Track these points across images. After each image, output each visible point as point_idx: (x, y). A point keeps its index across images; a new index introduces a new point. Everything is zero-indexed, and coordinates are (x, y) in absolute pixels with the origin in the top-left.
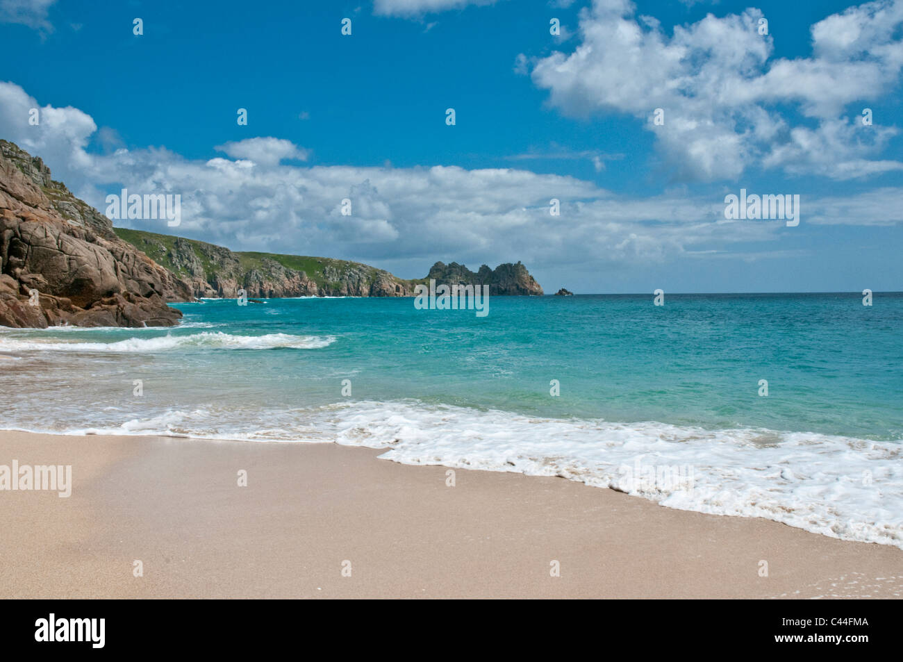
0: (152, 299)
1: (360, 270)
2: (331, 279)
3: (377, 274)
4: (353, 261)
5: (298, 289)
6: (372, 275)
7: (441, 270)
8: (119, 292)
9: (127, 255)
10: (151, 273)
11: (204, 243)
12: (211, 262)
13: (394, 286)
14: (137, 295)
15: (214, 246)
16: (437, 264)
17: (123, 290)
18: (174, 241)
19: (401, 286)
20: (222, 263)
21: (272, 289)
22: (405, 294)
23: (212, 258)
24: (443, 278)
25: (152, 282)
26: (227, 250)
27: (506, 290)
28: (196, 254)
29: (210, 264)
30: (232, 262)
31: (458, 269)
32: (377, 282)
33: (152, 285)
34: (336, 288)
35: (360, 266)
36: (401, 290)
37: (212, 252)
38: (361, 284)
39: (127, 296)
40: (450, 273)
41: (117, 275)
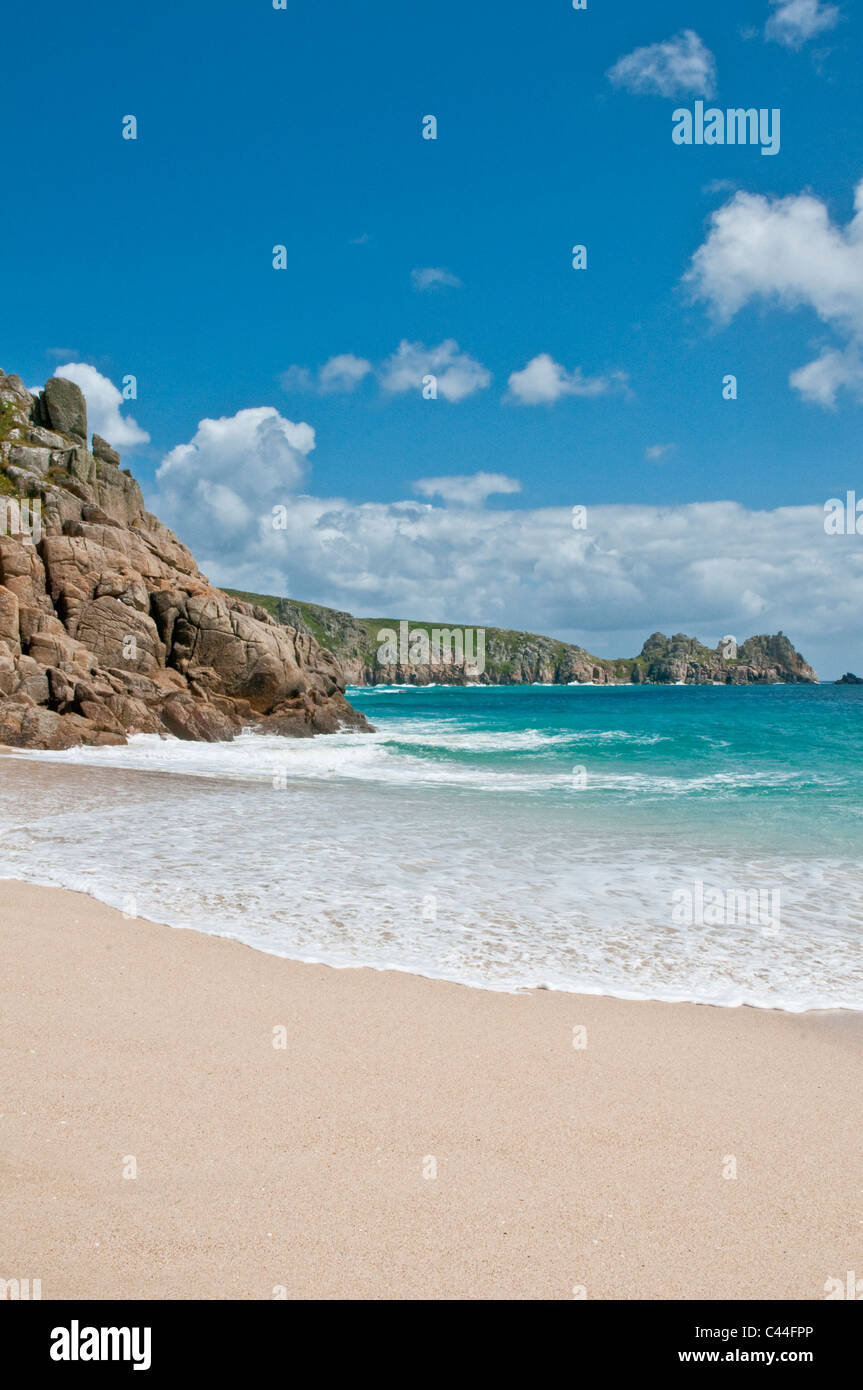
0: (335, 699)
1: (541, 646)
2: (498, 658)
3: (565, 651)
4: (529, 632)
5: (450, 673)
6: (556, 652)
7: (660, 645)
8: (305, 689)
9: (301, 638)
10: (331, 663)
11: (317, 606)
12: (328, 633)
13: (591, 670)
14: (323, 695)
15: (330, 611)
16: (654, 637)
17: (309, 689)
18: (275, 604)
19: (600, 669)
20: (342, 635)
21: (414, 672)
22: (606, 681)
23: (329, 628)
24: (664, 656)
25: (334, 675)
26: (349, 616)
27: (760, 675)
28: (307, 622)
29: (326, 637)
30: (356, 633)
31: (686, 644)
32: (566, 664)
33: (334, 680)
34: (504, 672)
35: (540, 640)
36: (601, 674)
37: (328, 619)
38: (542, 665)
39: (313, 695)
40: (675, 649)
41: (299, 665)
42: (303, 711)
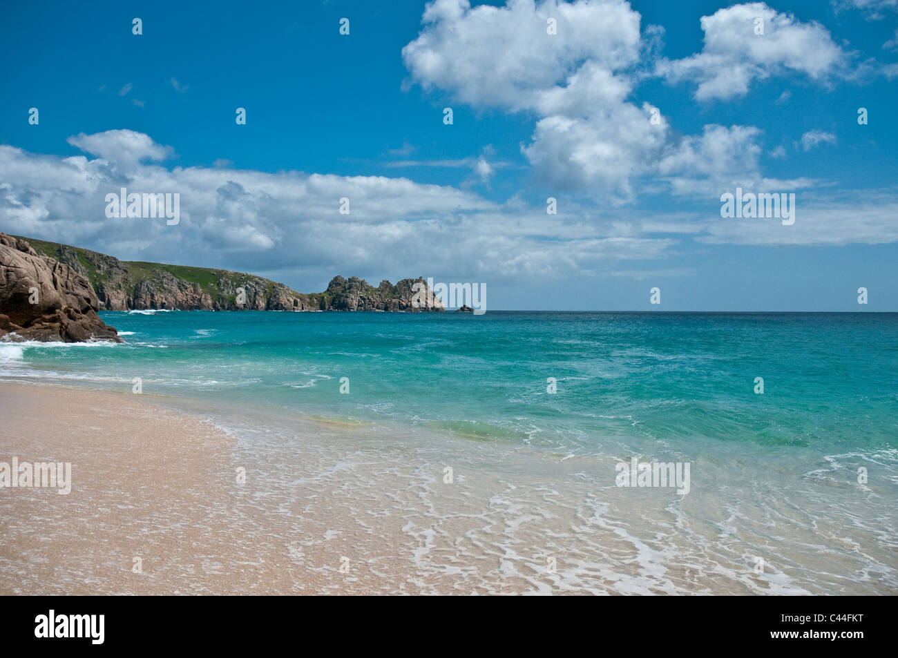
0: (88, 316)
1: (257, 283)
2: (225, 292)
3: (274, 287)
4: (249, 273)
5: (191, 302)
6: (268, 288)
7: (340, 285)
8: (60, 307)
10: (86, 287)
11: (90, 251)
12: (98, 271)
13: (292, 300)
14: (77, 311)
15: (100, 255)
16: (336, 279)
17: (64, 307)
18: (56, 249)
19: (299, 300)
20: (109, 273)
21: (164, 301)
22: (303, 309)
23: (99, 268)
24: (343, 292)
25: (88, 296)
26: (115, 259)
27: (407, 306)
28: (82, 263)
29: (97, 274)
30: (120, 272)
31: (358, 284)
32: (275, 296)
33: (88, 301)
34: (230, 302)
35: (257, 279)
36: (299, 304)
37: (98, 261)
38: (257, 297)
39: (67, 311)
40: (350, 287)
41: (56, 288)
42: (58, 324)
